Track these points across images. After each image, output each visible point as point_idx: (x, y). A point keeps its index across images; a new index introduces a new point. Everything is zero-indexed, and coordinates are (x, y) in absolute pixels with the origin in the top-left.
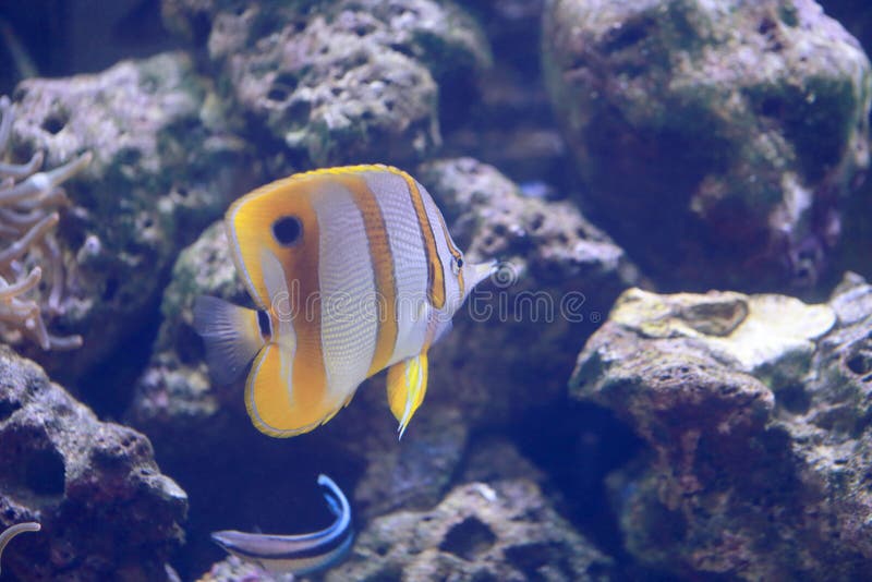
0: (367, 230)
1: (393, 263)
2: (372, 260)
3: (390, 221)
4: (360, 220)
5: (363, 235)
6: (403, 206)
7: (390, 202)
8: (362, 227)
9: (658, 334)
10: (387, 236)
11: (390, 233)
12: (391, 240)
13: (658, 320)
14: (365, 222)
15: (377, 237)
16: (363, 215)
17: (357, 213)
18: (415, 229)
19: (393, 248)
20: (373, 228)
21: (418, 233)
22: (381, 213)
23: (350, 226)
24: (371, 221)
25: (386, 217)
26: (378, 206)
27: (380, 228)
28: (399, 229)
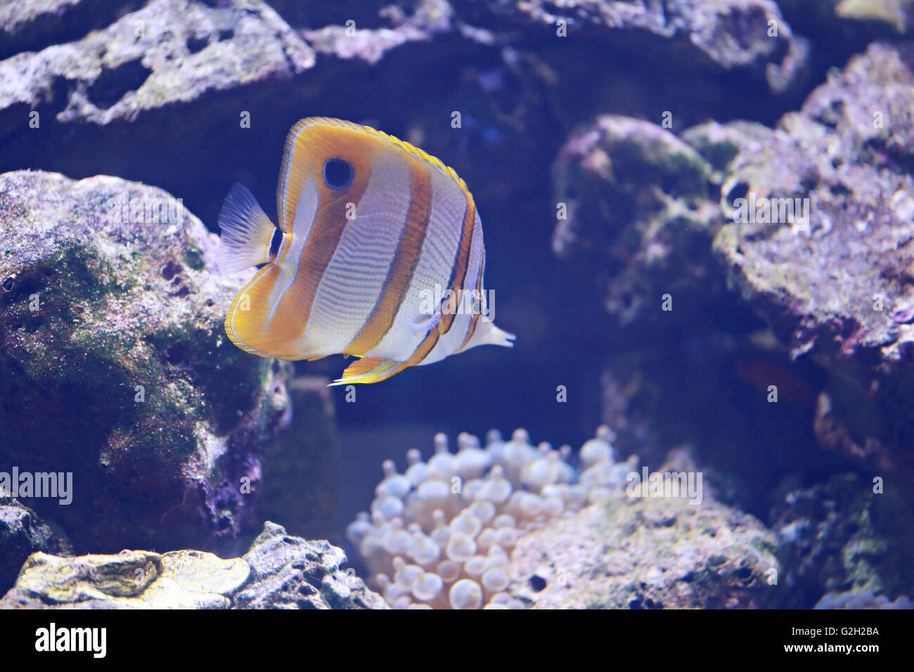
0: (408, 218)
1: (417, 260)
2: (399, 245)
3: (433, 224)
4: (407, 205)
5: (402, 219)
6: (453, 220)
7: (442, 208)
8: (405, 212)
9: (63, 599)
10: (424, 235)
11: (428, 234)
12: (426, 240)
13: (63, 584)
14: (410, 210)
15: (414, 229)
16: (412, 202)
17: (408, 197)
18: (454, 247)
19: (424, 248)
20: (415, 219)
21: (455, 253)
22: (429, 211)
23: (395, 204)
24: (416, 212)
25: (431, 218)
26: (429, 204)
27: (421, 224)
28: (438, 236)
